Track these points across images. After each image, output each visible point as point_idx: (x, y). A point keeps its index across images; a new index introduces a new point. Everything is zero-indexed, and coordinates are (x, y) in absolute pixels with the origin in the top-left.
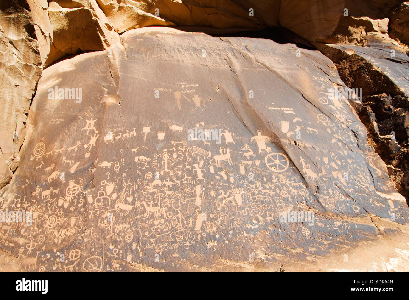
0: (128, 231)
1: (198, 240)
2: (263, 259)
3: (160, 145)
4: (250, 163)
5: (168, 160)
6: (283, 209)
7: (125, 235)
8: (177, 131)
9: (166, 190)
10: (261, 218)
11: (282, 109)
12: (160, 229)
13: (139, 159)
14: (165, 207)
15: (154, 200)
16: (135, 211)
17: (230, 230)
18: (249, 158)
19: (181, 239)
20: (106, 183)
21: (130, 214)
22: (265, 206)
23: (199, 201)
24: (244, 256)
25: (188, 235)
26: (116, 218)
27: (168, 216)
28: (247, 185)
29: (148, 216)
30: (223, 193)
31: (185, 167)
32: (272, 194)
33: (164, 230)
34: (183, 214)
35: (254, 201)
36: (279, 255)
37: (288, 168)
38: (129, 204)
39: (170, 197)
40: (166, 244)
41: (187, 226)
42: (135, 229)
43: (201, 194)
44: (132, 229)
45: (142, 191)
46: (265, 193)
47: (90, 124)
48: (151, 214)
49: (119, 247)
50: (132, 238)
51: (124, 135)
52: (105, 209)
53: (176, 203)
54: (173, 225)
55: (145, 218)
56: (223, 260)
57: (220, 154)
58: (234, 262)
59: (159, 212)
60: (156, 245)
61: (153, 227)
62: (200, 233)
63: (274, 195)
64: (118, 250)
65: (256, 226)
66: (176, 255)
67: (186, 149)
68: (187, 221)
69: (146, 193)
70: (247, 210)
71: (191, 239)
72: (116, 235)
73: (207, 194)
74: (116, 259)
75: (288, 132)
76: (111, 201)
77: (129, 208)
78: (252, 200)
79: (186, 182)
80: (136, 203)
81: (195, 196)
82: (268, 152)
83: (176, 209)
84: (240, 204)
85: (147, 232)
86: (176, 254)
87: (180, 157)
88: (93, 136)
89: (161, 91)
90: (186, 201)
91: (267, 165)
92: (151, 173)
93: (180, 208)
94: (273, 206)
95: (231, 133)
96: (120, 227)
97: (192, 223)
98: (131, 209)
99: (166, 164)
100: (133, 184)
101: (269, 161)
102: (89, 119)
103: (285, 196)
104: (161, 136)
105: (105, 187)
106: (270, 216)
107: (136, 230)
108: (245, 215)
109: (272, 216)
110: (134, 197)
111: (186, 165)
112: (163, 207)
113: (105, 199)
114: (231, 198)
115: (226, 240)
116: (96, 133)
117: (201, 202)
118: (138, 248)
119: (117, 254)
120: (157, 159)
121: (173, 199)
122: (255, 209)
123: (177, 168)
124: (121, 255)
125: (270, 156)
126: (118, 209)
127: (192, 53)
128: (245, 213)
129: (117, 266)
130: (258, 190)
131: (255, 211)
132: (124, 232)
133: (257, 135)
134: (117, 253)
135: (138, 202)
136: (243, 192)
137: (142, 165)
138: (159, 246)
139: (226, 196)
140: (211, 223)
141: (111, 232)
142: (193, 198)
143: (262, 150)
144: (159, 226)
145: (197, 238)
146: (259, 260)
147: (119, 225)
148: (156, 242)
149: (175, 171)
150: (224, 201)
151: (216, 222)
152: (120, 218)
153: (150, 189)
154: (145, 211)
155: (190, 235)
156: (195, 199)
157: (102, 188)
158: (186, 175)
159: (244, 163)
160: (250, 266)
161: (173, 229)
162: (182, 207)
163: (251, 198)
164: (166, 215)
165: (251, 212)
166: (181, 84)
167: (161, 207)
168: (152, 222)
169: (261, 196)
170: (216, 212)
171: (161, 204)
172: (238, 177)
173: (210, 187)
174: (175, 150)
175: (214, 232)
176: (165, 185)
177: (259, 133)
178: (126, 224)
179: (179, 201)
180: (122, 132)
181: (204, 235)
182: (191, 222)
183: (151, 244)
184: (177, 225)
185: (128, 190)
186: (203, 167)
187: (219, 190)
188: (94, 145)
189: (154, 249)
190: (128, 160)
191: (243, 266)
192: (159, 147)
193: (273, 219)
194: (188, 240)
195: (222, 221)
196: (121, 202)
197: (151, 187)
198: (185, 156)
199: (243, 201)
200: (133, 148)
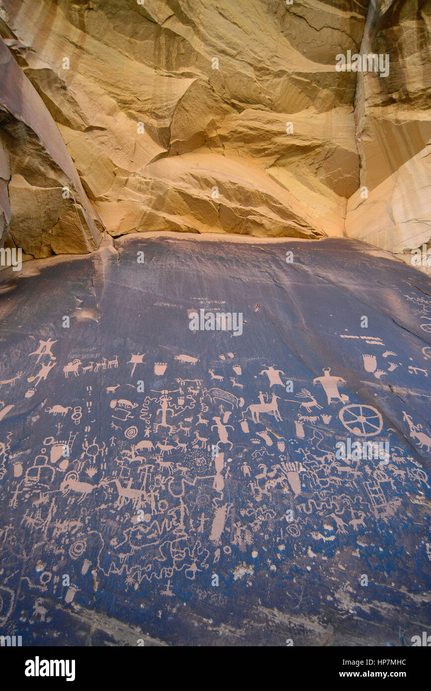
0: (79, 535)
1: (214, 562)
2: (351, 611)
3: (158, 383)
4: (313, 419)
5: (168, 407)
6: (382, 505)
7: (71, 542)
8: (188, 364)
9: (160, 459)
10: (340, 522)
11: (363, 338)
12: (141, 534)
13: (117, 404)
14: (154, 491)
15: (136, 477)
16: (97, 496)
17: (280, 544)
18: (310, 411)
19: (181, 557)
20: (52, 442)
21: (86, 500)
22: (345, 497)
23: (219, 483)
24: (309, 603)
25: (194, 548)
26: (58, 508)
27: (160, 509)
28: (308, 456)
29: (121, 506)
30: (265, 469)
31: (198, 421)
32: (358, 476)
33: (150, 537)
34: (188, 506)
35: (325, 487)
36: (385, 605)
37: (382, 431)
38: (88, 482)
39: (165, 473)
40: (150, 565)
41: (194, 530)
42: (93, 532)
43: (224, 470)
44: (85, 531)
45: (116, 459)
46: (344, 473)
47: (45, 347)
48: (127, 503)
49: (55, 568)
50: (83, 550)
51: (98, 365)
52: (41, 489)
53: (176, 484)
54: (167, 526)
55: (116, 509)
56: (266, 611)
57: (259, 402)
58: (288, 616)
59: (143, 500)
60: (129, 569)
61: (128, 530)
62: (219, 547)
63: (361, 477)
64: (50, 575)
65: (332, 538)
66: (168, 593)
67: (201, 392)
68: (195, 519)
69: (122, 462)
70: (312, 503)
71: (201, 558)
72: (53, 541)
73: (235, 469)
74: (43, 595)
75: (376, 371)
76: (56, 475)
77: (86, 488)
78: (321, 485)
79: (197, 447)
80: (102, 479)
81: (213, 472)
82: (344, 403)
83: (175, 496)
84: (298, 491)
85: (115, 539)
86: (168, 588)
87: (189, 405)
88: (46, 365)
89: (167, 306)
90: (195, 482)
91: (345, 423)
92: (136, 427)
93: (183, 494)
94: (361, 498)
95: (278, 371)
96: (63, 527)
97: (205, 525)
98: (90, 491)
99: (164, 414)
100: (101, 447)
101: (347, 417)
102: (45, 340)
103: (384, 480)
104: (160, 369)
105: (49, 448)
106: (358, 517)
107: (93, 534)
108: (308, 513)
109: (362, 518)
110: (99, 469)
111: (200, 417)
112: (152, 491)
113: (45, 471)
114: (280, 480)
115: (271, 564)
116: (52, 360)
117: (224, 485)
118: (93, 572)
119: (47, 584)
120: (149, 406)
121: (171, 475)
122: (328, 502)
123: (183, 421)
124: (55, 587)
125: (349, 409)
126: (66, 490)
127: (218, 263)
128: (308, 509)
129: (42, 611)
130: (330, 467)
131: (327, 506)
132: (69, 536)
133: (323, 375)
134: (49, 581)
135: (106, 478)
136: (302, 469)
137: (122, 414)
138: (135, 570)
139: (272, 475)
140: (241, 526)
141: (45, 536)
142: (209, 477)
143: (332, 399)
144: (141, 528)
145: (212, 556)
146: (342, 615)
147: (62, 523)
148: (130, 562)
149: (178, 427)
150: (267, 485)
151: (252, 525)
152: (68, 508)
153: (131, 457)
154: (115, 496)
155: (201, 550)
156: (213, 479)
157: (44, 451)
158: (197, 435)
159: (303, 420)
160: (325, 627)
161: (167, 536)
162: (187, 492)
163: (318, 480)
164: (156, 506)
165: (321, 508)
166: (199, 299)
167: (148, 491)
168: (127, 519)
169: (338, 479)
170: (251, 505)
171: (147, 485)
172: (292, 443)
173: (241, 457)
174: (181, 392)
175: (247, 546)
176: (158, 450)
177: (327, 373)
178: (77, 520)
179: (183, 480)
180: (96, 361)
181: (228, 550)
182: (202, 523)
183: (119, 566)
184: (174, 527)
185: (91, 455)
186: (230, 422)
187: (258, 464)
188: (45, 379)
189: (125, 576)
190: (98, 405)
191: (308, 628)
192: (154, 386)
193: (364, 524)
194: (196, 560)
195: (263, 522)
196: (73, 477)
197: (133, 453)
198: (198, 403)
199: (304, 485)
200: (110, 385)
